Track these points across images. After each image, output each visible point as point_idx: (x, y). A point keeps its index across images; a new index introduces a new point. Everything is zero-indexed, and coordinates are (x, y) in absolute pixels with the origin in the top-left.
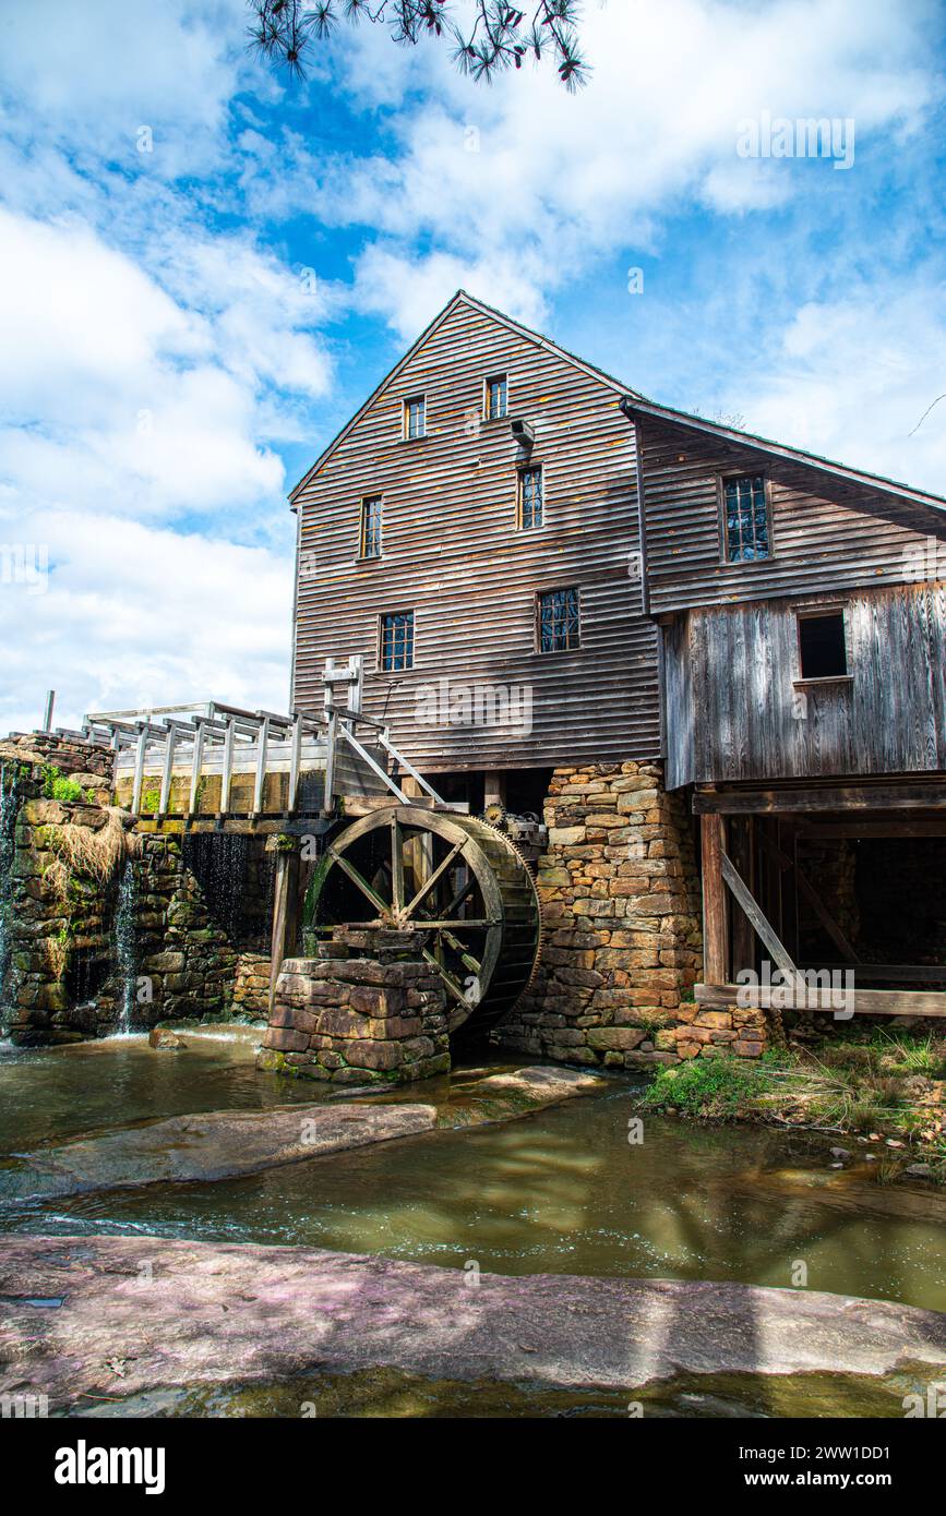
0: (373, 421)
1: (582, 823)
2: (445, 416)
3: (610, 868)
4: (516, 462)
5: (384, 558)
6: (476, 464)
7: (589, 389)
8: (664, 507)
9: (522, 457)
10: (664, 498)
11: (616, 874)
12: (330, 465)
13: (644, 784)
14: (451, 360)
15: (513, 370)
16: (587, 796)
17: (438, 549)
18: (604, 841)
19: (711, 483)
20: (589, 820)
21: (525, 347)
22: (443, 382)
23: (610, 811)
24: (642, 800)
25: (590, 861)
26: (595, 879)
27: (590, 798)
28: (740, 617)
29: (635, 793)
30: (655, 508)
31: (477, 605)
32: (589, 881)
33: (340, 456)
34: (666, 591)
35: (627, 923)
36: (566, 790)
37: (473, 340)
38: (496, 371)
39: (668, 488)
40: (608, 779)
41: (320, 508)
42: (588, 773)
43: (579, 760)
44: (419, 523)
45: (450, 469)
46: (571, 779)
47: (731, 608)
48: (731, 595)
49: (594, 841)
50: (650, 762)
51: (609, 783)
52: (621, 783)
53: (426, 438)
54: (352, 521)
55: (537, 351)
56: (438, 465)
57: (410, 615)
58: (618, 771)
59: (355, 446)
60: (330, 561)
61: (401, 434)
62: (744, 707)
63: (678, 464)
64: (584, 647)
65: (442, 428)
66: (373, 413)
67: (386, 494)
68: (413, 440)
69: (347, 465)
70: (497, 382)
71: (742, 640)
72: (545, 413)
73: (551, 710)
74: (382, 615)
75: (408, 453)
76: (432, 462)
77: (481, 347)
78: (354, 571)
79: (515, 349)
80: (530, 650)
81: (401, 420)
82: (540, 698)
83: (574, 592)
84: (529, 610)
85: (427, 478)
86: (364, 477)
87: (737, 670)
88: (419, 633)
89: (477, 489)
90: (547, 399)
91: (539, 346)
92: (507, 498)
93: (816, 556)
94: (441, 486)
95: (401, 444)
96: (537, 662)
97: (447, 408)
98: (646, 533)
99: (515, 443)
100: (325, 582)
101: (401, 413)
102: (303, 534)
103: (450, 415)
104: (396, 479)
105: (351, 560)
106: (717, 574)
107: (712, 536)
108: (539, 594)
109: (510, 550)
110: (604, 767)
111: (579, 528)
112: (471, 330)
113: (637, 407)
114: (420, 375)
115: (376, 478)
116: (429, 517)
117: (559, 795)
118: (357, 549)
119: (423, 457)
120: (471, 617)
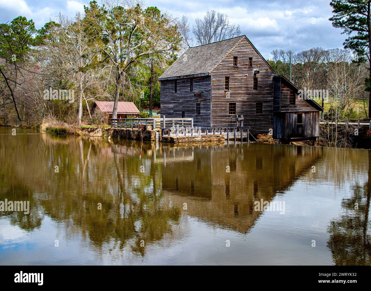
0: (227, 59)
4: (253, 77)
5: (230, 91)
6: (247, 75)
7: (265, 66)
9: (254, 76)
12: (218, 67)
13: (271, 137)
14: (242, 51)
15: (254, 57)
17: (240, 91)
19: (289, 93)
22: (241, 55)
23: (267, 141)
24: (271, 140)
27: (264, 139)
28: (291, 114)
30: (282, 95)
31: (247, 104)
33: (220, 65)
34: (283, 109)
38: (251, 56)
39: (284, 92)
41: (216, 77)
42: (263, 135)
43: (261, 133)
44: (236, 85)
45: (242, 75)
46: (261, 136)
47: (290, 112)
48: (290, 110)
51: (266, 137)
52: (268, 137)
53: (238, 67)
54: (223, 82)
55: (257, 54)
56: (240, 73)
57: (235, 104)
58: (267, 135)
59: (223, 64)
60: (219, 89)
61: (233, 64)
62: (291, 127)
63: (285, 88)
64: (263, 114)
65: (241, 66)
66: (227, 57)
67: (230, 77)
68: (235, 67)
69: (222, 68)
70: (251, 59)
71: (291, 117)
72: (258, 68)
73: (258, 124)
74: (230, 103)
75: (234, 69)
76: (239, 73)
77: (248, 50)
78: (224, 93)
79: (254, 53)
80: (255, 113)
81: (233, 61)
82: (256, 122)
83: (262, 104)
84: (255, 106)
85: (238, 76)
86: (226, 72)
87: (291, 122)
88: (237, 108)
89: (247, 81)
90: (259, 65)
91: (258, 54)
92: (252, 84)
93: (300, 106)
94: (241, 78)
95: (233, 67)
96: (256, 116)
97: (242, 62)
98: (281, 99)
99: (254, 73)
100: (218, 94)
101: (233, 60)
102: (213, 82)
103: (242, 63)
104: (232, 74)
105: (223, 90)
106: (289, 107)
107: (289, 101)
108: (257, 103)
109: (252, 94)
110: (265, 134)
111: (263, 92)
112: (246, 45)
113: (283, 78)
114: (237, 52)
115: (228, 73)
116: (238, 84)
117: (259, 139)
118: (224, 88)
119: (237, 71)
120: (246, 106)
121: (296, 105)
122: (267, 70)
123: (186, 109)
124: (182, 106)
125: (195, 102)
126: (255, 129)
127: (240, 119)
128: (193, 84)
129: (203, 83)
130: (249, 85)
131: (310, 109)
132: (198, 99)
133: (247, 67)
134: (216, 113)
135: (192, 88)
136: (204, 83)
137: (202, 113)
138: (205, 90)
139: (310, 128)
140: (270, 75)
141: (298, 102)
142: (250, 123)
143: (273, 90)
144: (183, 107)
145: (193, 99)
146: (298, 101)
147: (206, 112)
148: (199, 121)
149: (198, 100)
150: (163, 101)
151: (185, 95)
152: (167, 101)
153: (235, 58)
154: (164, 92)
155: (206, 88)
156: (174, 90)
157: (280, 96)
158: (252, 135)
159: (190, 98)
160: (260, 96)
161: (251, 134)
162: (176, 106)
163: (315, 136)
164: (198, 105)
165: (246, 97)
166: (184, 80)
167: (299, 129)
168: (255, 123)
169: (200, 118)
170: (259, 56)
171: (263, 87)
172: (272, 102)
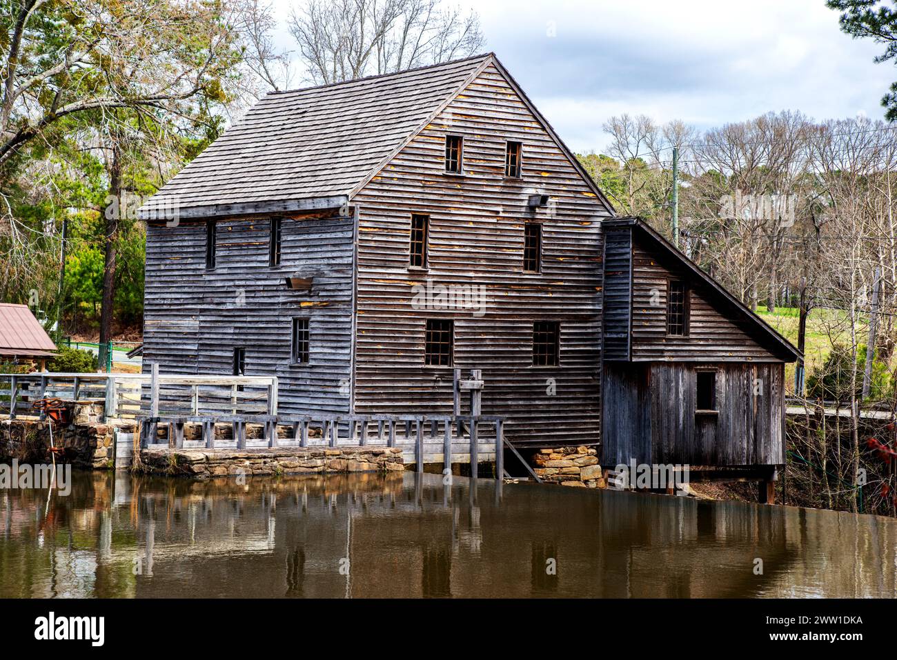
0: (421, 146)
2: (477, 163)
4: (525, 219)
5: (431, 272)
6: (498, 212)
7: (572, 176)
8: (642, 293)
9: (529, 216)
10: (643, 287)
13: (593, 461)
14: (482, 114)
15: (526, 142)
16: (561, 468)
17: (471, 274)
19: (664, 284)
21: (534, 125)
22: (476, 132)
23: (577, 479)
24: (594, 472)
27: (565, 470)
28: (672, 371)
29: (589, 466)
30: (637, 293)
31: (497, 325)
34: (640, 348)
36: (551, 463)
37: (499, 103)
38: (514, 138)
39: (644, 281)
40: (571, 457)
41: (374, 212)
42: (559, 453)
43: (555, 444)
44: (457, 249)
45: (479, 210)
46: (551, 456)
47: (670, 364)
48: (670, 357)
50: (592, 447)
51: (572, 460)
52: (581, 461)
53: (464, 178)
54: (404, 233)
55: (540, 131)
56: (472, 203)
57: (449, 325)
58: (577, 452)
59: (406, 163)
60: (385, 264)
61: (444, 167)
62: (673, 424)
63: (650, 267)
64: (561, 366)
65: (475, 172)
66: (420, 139)
67: (432, 216)
68: (453, 175)
69: (399, 179)
70: (514, 147)
71: (673, 384)
72: (544, 186)
73: (541, 408)
74: (429, 321)
75: (449, 185)
76: (467, 200)
77: (505, 112)
78: (406, 278)
79: (528, 124)
80: (530, 364)
81: (444, 154)
82: (535, 400)
83: (555, 326)
84: (530, 334)
85: (464, 212)
86: (414, 195)
87: (672, 403)
88: (457, 340)
89: (498, 233)
90: (547, 175)
91: (544, 129)
92: (519, 246)
93: (707, 340)
94: (474, 222)
95: (444, 176)
96: (532, 373)
97: (478, 157)
98: (633, 309)
99: (525, 203)
100: (381, 283)
101: (444, 148)
102: (361, 233)
103: (482, 163)
104: (439, 205)
105: (402, 268)
106: (664, 342)
107: (663, 318)
108: (536, 323)
109: (520, 287)
110: (569, 449)
111: (561, 281)
112: (497, 93)
113: (642, 226)
114: (460, 118)
115: (423, 200)
116: (464, 246)
117: (545, 467)
118: (408, 259)
119: (461, 193)
120: (494, 334)
121: (692, 336)
122: (578, 196)
123: (250, 340)
124: (236, 328)
125: (290, 313)
126: (530, 425)
127: (467, 385)
128: (284, 238)
129: (324, 236)
130: (507, 251)
131: (746, 354)
132: (299, 299)
133: (500, 177)
134: (371, 359)
135: (279, 256)
136: (328, 236)
137: (314, 356)
138: (328, 265)
139: (748, 430)
140: (591, 214)
141: (701, 325)
142: (510, 403)
143: (601, 272)
144: (240, 331)
145: (281, 300)
146: (700, 322)
147: (334, 354)
148: (302, 388)
149: (303, 305)
150: (158, 302)
151: (248, 283)
152: (170, 305)
153: (454, 142)
154: (162, 267)
155: (333, 258)
156: (204, 261)
157: (630, 300)
158: (515, 452)
159: (270, 294)
160: (550, 295)
161: (512, 447)
162: (208, 325)
163: (769, 463)
164: (302, 323)
165: (496, 297)
166: (244, 222)
167: (704, 431)
168: (528, 403)
169: (305, 376)
170: (547, 138)
171: (561, 259)
172: (597, 319)
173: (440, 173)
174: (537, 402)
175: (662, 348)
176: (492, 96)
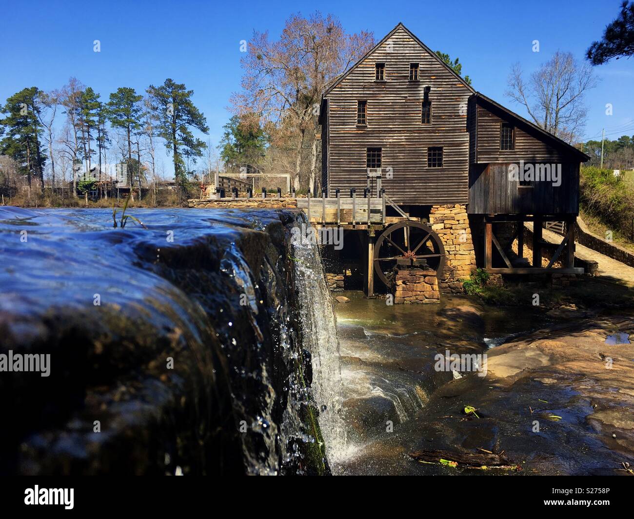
0: (362, 69)
1: (443, 223)
2: (394, 75)
3: (453, 237)
4: (422, 99)
5: (368, 126)
6: (407, 97)
7: (450, 77)
8: (484, 130)
9: (425, 98)
10: (484, 127)
11: (455, 238)
12: (342, 84)
13: (463, 211)
14: (396, 52)
15: (422, 63)
17: (392, 126)
18: (451, 228)
19: (498, 125)
20: (446, 222)
21: (426, 54)
22: (392, 60)
23: (453, 219)
24: (463, 216)
25: (446, 234)
26: (448, 239)
27: (445, 215)
28: (504, 167)
29: (460, 214)
30: (481, 130)
31: (407, 149)
32: (446, 240)
33: (347, 81)
34: (483, 156)
35: (461, 252)
36: (436, 212)
37: (405, 46)
38: (415, 61)
40: (451, 209)
41: (338, 101)
42: (444, 207)
43: (442, 203)
44: (383, 115)
45: (395, 97)
46: (439, 209)
47: (502, 164)
48: (502, 160)
49: (447, 228)
50: (463, 205)
51: (451, 211)
52: (455, 211)
53: (386, 82)
54: (353, 110)
55: (430, 57)
56: (391, 94)
57: (380, 150)
58: (454, 207)
59: (353, 78)
60: (344, 124)
61: (374, 78)
62: (503, 194)
63: (489, 117)
64: (444, 167)
65: (392, 79)
66: (361, 66)
67: (368, 101)
68: (380, 82)
69: (350, 85)
70: (415, 66)
71: (504, 174)
72: (432, 83)
73: (432, 187)
74: (368, 148)
75: (377, 86)
76: (388, 92)
77: (408, 50)
78: (355, 129)
79: (423, 54)
80: (425, 167)
81: (375, 72)
82: (429, 183)
83: (441, 149)
84: (426, 153)
85: (387, 98)
86: (359, 93)
87: (503, 182)
88: (384, 157)
89: (406, 107)
90: (434, 78)
91: (432, 56)
92: (419, 112)
93: (526, 152)
94: (392, 102)
95: (375, 82)
96: (428, 171)
97: (394, 72)
99: (422, 92)
100: (342, 132)
101: (375, 69)
102: (331, 111)
103: (396, 75)
104: (373, 96)
105: (353, 125)
106: (498, 153)
107: (499, 141)
108: (429, 148)
109: (420, 131)
110: (449, 206)
111: (444, 127)
112: (404, 41)
113: (480, 96)
114: (383, 55)
115: (364, 94)
116: (387, 114)
117: (435, 214)
118: (356, 121)
119: (384, 89)
120: (404, 153)
121: (516, 150)
122: (454, 86)
126: (427, 194)
127: (374, 174)
130: (412, 115)
131: (554, 158)
133: (407, 81)
134: (338, 166)
140: (462, 94)
142: (414, 185)
143: (467, 122)
146: (522, 143)
153: (380, 66)
165: (406, 136)
167: (524, 196)
170: (434, 60)
171: (443, 117)
172: (466, 144)
173: (373, 81)
174: (430, 184)
175: (497, 156)
176: (401, 43)
